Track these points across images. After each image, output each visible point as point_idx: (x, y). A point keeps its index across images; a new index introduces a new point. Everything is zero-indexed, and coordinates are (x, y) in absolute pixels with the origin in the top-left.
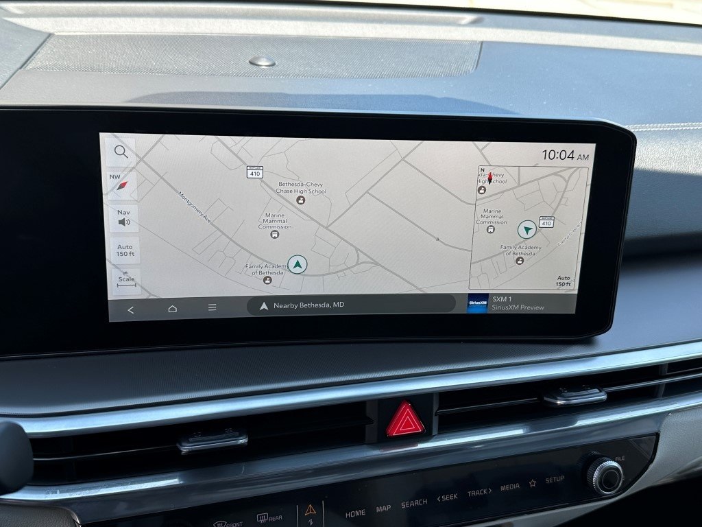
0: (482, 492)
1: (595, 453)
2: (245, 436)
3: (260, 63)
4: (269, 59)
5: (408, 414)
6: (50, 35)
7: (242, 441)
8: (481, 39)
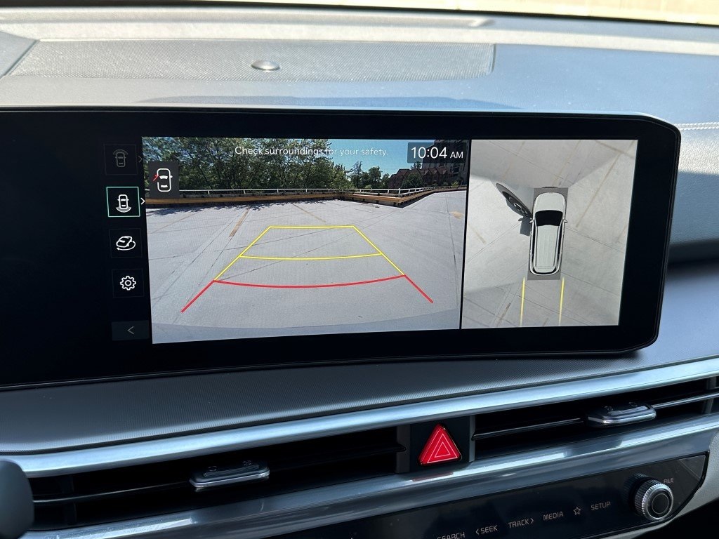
0: (524, 522)
1: (642, 475)
2: (266, 469)
3: (264, 67)
4: (273, 63)
5: (443, 439)
6: (35, 42)
7: (264, 474)
8: (494, 42)
